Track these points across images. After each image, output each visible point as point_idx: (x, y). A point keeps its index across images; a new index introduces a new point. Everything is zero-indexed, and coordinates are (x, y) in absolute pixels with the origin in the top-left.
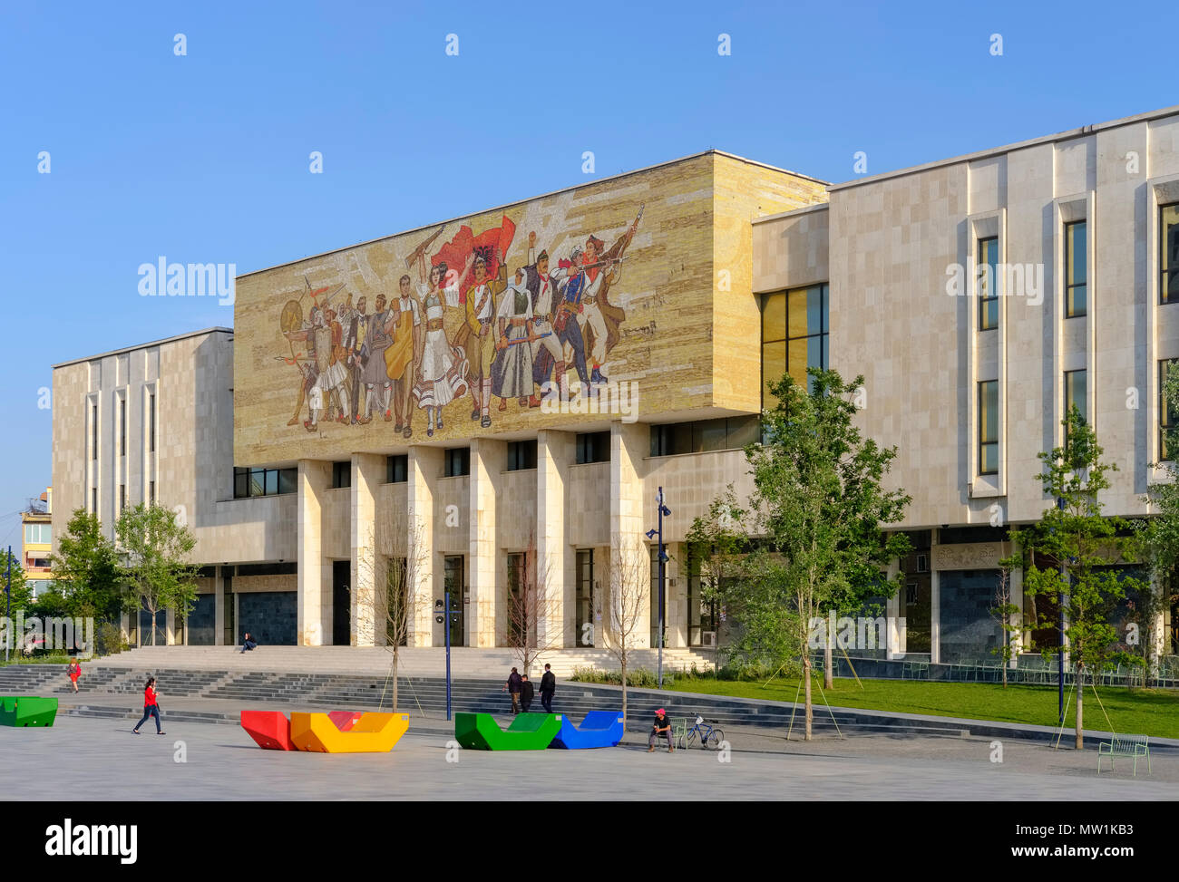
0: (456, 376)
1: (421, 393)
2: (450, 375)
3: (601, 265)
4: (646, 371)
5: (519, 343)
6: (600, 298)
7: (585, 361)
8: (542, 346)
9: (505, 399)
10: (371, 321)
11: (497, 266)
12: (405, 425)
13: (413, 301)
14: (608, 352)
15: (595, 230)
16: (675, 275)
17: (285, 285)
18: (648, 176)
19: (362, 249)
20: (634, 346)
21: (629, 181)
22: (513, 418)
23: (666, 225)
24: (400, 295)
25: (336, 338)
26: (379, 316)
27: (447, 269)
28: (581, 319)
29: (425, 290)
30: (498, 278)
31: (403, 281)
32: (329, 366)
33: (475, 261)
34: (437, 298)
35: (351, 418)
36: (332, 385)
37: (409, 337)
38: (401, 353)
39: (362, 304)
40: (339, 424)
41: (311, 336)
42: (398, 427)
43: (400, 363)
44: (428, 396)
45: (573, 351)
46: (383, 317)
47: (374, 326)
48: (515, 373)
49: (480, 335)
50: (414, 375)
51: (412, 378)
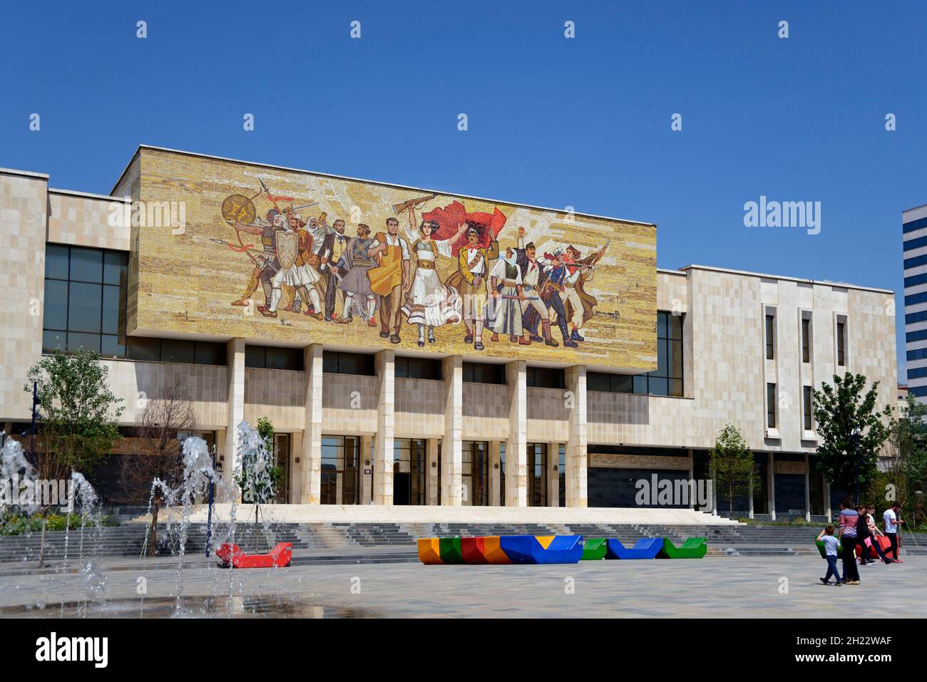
0: (449, 307)
1: (411, 312)
3: (579, 266)
4: (613, 340)
5: (510, 299)
6: (577, 286)
7: (566, 324)
8: (530, 305)
9: (497, 334)
10: (351, 243)
11: (489, 240)
12: (393, 333)
13: (401, 240)
16: (631, 288)
17: (229, 178)
18: (613, 224)
19: (340, 181)
20: (604, 323)
21: (599, 221)
22: (505, 349)
23: (625, 257)
24: (386, 232)
25: (305, 244)
26: (362, 241)
27: (439, 227)
28: (563, 296)
29: (414, 235)
30: (490, 249)
31: (390, 222)
32: (294, 265)
33: (468, 230)
34: (428, 246)
35: (324, 315)
36: (298, 282)
37: (397, 267)
38: (388, 276)
39: (340, 225)
40: (309, 317)
41: (267, 233)
42: (384, 333)
43: (387, 284)
44: (418, 316)
45: (557, 315)
46: (366, 243)
47: (355, 247)
48: (507, 318)
49: (473, 284)
50: (403, 297)
51: (401, 299)
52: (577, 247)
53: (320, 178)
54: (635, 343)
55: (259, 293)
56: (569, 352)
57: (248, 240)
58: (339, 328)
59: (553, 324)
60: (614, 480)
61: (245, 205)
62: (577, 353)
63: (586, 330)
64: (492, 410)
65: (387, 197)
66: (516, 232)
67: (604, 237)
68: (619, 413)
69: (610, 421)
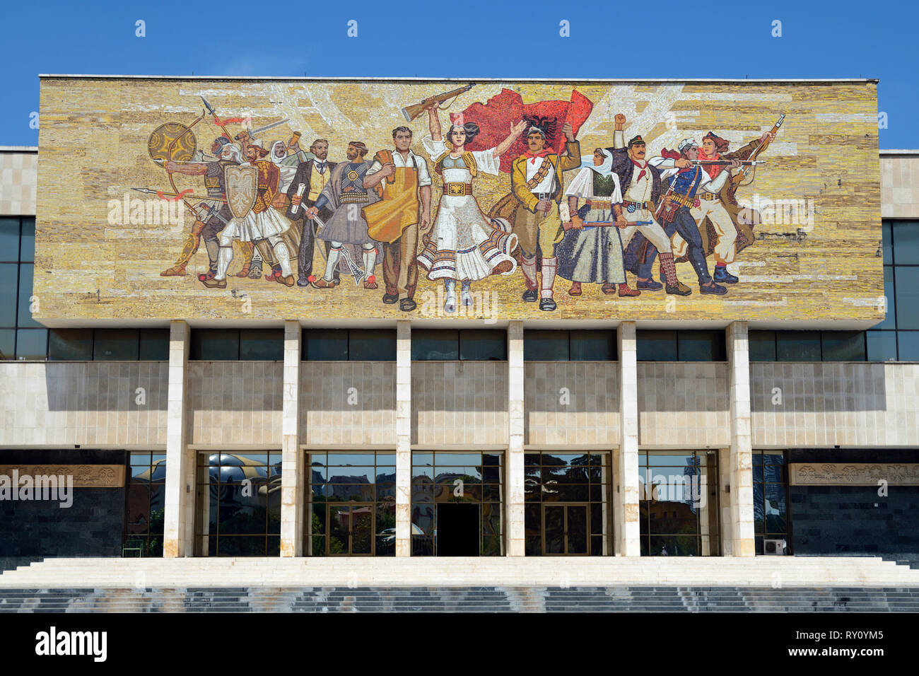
0: (495, 250)
1: (433, 262)
2: (484, 248)
3: (726, 164)
4: (794, 276)
5: (602, 227)
6: (724, 196)
7: (705, 258)
8: (638, 234)
9: (580, 283)
10: (337, 171)
11: (563, 140)
12: (404, 295)
13: (417, 158)
14: (738, 251)
15: (715, 128)
16: (829, 188)
17: (159, 102)
18: (790, 88)
19: (320, 85)
20: (776, 250)
21: (762, 88)
22: (594, 305)
23: (815, 139)
24: (393, 148)
25: (267, 181)
26: (354, 167)
27: (478, 131)
28: (697, 214)
29: (438, 148)
30: (566, 154)
31: (399, 133)
32: (252, 212)
33: (527, 130)
34: (461, 161)
35: (296, 278)
36: (257, 235)
37: (410, 197)
38: (396, 213)
39: (319, 148)
40: (273, 284)
41: (214, 171)
42: (390, 297)
43: (393, 225)
44: (445, 267)
45: (686, 245)
46: (361, 169)
47: (344, 176)
48: (595, 257)
49: (536, 210)
50: (420, 242)
51: (416, 244)
52: (723, 134)
53: (291, 85)
54: (838, 278)
55: (202, 256)
56: (710, 301)
57: (185, 184)
58: (320, 295)
59: (680, 260)
60: (842, 507)
61: (182, 137)
62: (728, 303)
63: (741, 264)
64: (591, 401)
65: (394, 98)
66: (610, 124)
67: (774, 112)
68: (826, 395)
69: (810, 409)
